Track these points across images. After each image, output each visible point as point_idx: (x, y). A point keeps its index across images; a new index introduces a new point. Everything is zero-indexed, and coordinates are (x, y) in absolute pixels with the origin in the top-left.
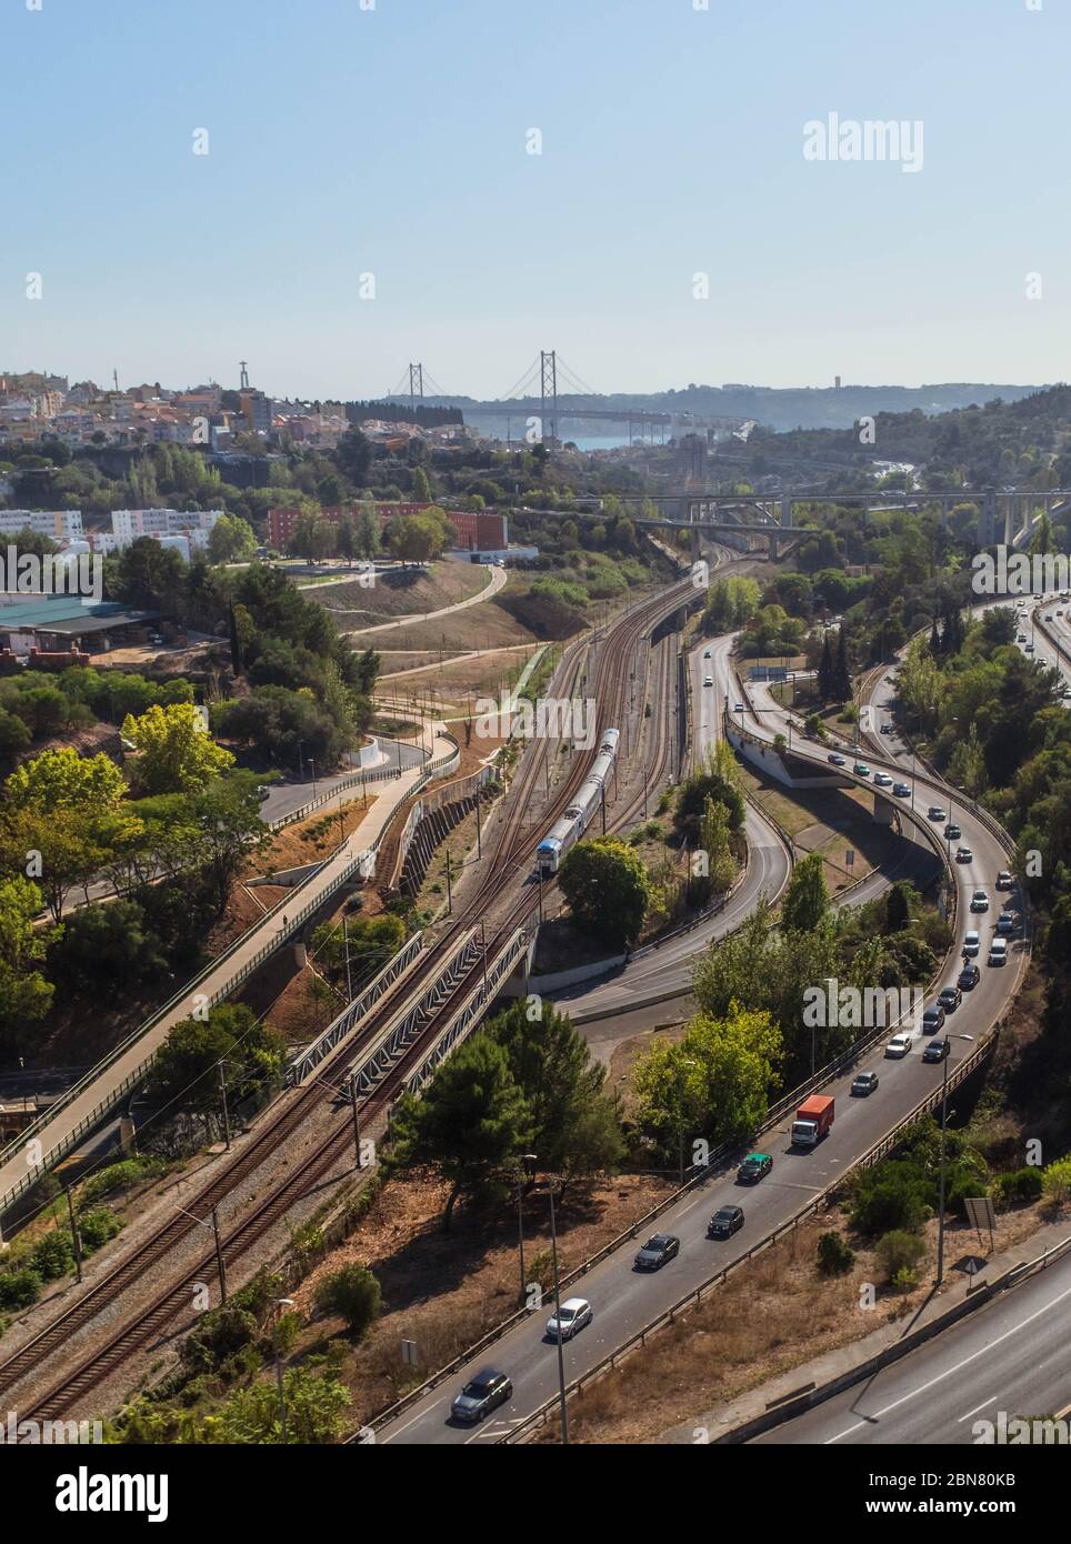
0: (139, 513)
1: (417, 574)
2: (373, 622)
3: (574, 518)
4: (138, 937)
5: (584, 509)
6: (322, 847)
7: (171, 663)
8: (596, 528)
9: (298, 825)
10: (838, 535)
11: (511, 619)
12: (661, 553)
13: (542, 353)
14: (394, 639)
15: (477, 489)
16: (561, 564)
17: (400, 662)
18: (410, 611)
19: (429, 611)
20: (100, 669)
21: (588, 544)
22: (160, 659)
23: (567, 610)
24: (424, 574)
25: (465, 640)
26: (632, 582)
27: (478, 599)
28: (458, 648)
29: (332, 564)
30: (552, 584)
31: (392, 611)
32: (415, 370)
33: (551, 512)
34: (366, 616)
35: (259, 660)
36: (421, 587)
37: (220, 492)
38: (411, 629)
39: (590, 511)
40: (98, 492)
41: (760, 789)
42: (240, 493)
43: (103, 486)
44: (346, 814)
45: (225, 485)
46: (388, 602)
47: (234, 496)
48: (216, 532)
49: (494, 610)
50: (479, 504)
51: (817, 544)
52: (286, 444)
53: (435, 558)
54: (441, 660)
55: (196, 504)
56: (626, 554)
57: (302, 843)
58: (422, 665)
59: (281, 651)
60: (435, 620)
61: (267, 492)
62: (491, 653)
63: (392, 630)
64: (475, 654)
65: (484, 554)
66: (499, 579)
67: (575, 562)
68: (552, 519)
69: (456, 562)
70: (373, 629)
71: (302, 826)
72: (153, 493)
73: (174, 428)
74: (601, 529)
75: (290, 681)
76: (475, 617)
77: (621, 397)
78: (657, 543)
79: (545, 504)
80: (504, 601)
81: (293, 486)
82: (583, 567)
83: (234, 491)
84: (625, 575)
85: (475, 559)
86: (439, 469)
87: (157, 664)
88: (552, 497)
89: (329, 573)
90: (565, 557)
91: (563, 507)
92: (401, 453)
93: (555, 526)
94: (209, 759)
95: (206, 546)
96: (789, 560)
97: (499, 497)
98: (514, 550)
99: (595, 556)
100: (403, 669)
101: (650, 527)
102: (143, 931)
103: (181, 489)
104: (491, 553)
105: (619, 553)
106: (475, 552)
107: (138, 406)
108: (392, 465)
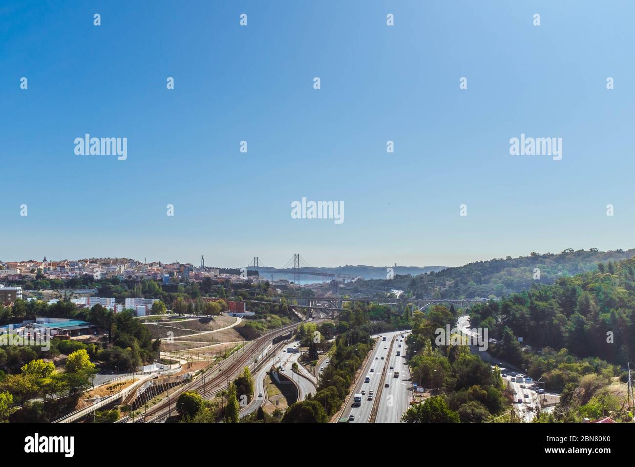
0: (133, 299)
1: (211, 319)
2: (193, 333)
3: (269, 304)
4: (40, 412)
5: (274, 301)
6: (113, 392)
7: (93, 339)
8: (276, 307)
9: (106, 386)
10: (353, 311)
11: (238, 334)
12: (297, 316)
13: (295, 255)
14: (197, 338)
15: (241, 295)
16: (261, 318)
17: (197, 345)
18: (205, 330)
19: (211, 330)
20: (72, 340)
21: (272, 312)
22: (90, 338)
23: (256, 331)
24: (212, 319)
25: (219, 339)
26: (284, 324)
27: (229, 327)
28: (217, 341)
29: (186, 315)
30: (254, 324)
31: (200, 330)
32: (256, 259)
33: (263, 302)
34: (191, 331)
35: (118, 339)
36: (211, 323)
37: (162, 294)
38: (204, 336)
39: (275, 302)
40: (124, 293)
41: (271, 384)
42: (167, 294)
43: (126, 291)
44: (126, 383)
45: (163, 292)
46: (199, 327)
47: (165, 295)
48: (154, 305)
49: (233, 331)
50: (241, 299)
51: (346, 314)
52: (187, 280)
53: (218, 314)
54: (210, 345)
55: (153, 297)
56: (284, 315)
57: (107, 390)
58: (204, 346)
59: (125, 337)
60: (213, 333)
61: (176, 294)
62: (228, 343)
63: (198, 336)
64: (221, 343)
65: (238, 314)
66: (239, 321)
67: (265, 318)
68: (263, 304)
69: (226, 315)
70: (191, 335)
71: (108, 386)
72: (140, 293)
73: (159, 275)
74: (277, 307)
75: (124, 345)
76: (225, 333)
77: (324, 269)
78: (296, 313)
79: (262, 300)
80: (236, 328)
81: (185, 292)
82: (269, 318)
83: (166, 294)
84: (282, 322)
85: (234, 316)
86: (234, 288)
87: (88, 340)
88: (264, 298)
89: (184, 318)
90: (262, 316)
91: (267, 301)
92: (222, 283)
93: (264, 306)
94: (86, 365)
95: (151, 309)
96: (337, 319)
97: (248, 297)
98: (247, 313)
99: (273, 316)
100: (197, 347)
101: (294, 307)
102: (42, 410)
103: (150, 292)
104: (240, 314)
105: (282, 315)
106: (235, 313)
107: (149, 268)
108: (219, 287)
